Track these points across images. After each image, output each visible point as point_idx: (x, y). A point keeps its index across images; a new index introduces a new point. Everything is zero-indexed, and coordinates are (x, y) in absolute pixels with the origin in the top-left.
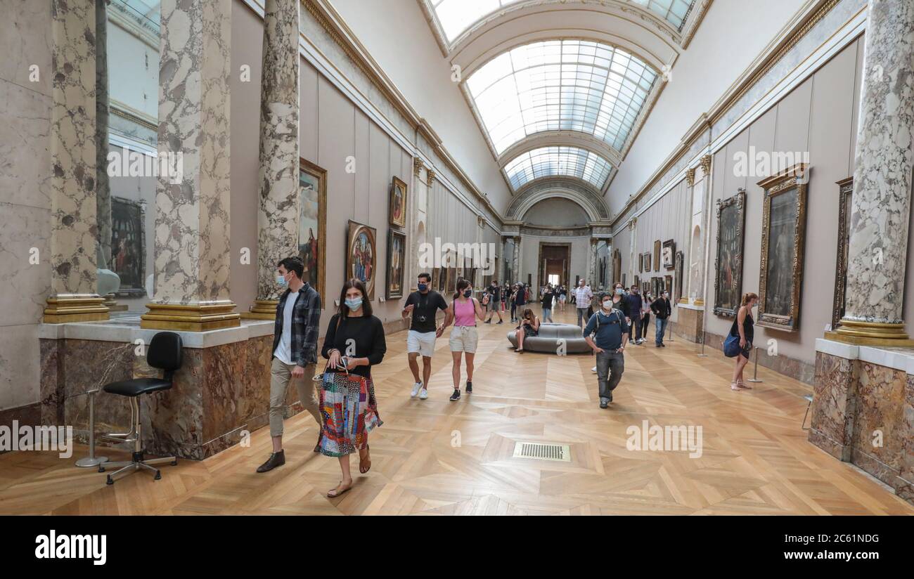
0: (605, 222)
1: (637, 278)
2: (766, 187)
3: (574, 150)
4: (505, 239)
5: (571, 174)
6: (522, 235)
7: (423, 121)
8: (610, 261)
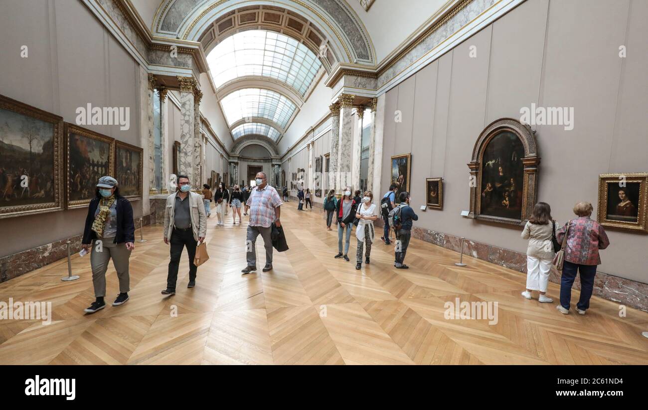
0: (278, 157)
1: (292, 183)
2: (326, 156)
3: (264, 125)
4: (230, 163)
5: (262, 134)
6: (239, 162)
7: (205, 119)
8: (280, 174)
